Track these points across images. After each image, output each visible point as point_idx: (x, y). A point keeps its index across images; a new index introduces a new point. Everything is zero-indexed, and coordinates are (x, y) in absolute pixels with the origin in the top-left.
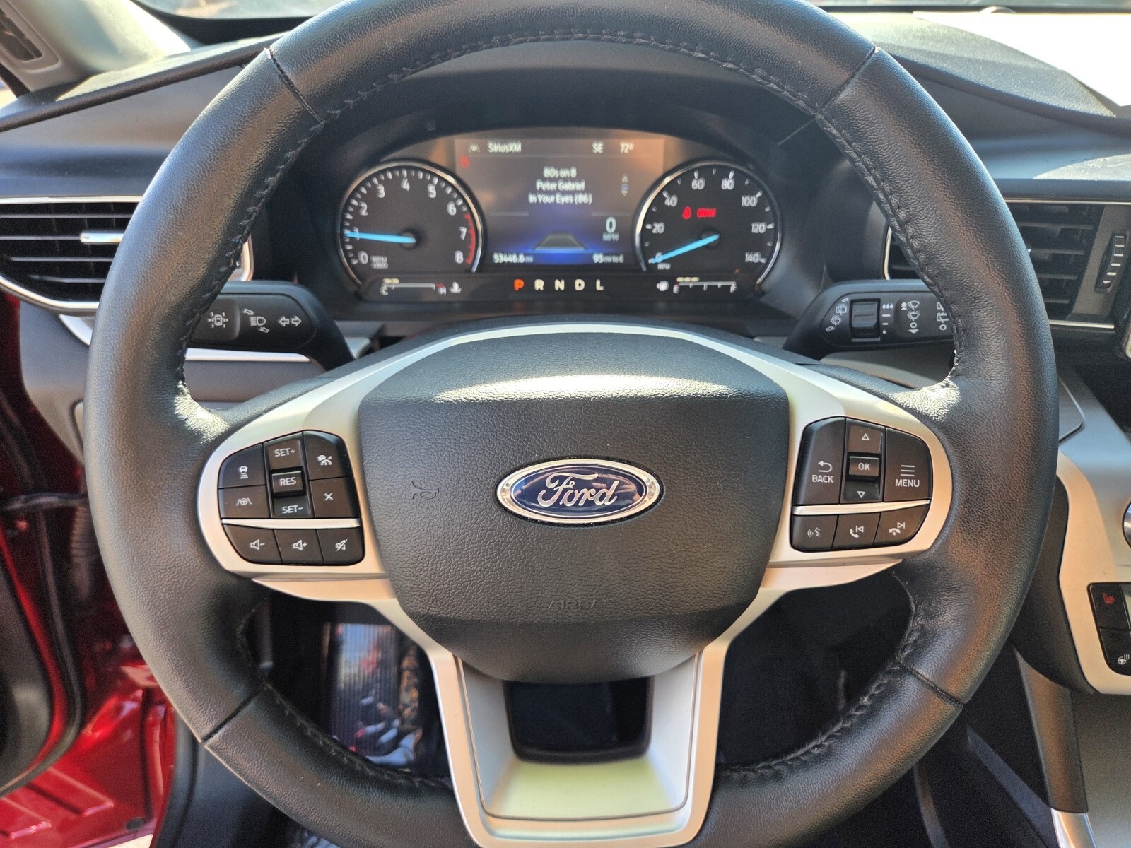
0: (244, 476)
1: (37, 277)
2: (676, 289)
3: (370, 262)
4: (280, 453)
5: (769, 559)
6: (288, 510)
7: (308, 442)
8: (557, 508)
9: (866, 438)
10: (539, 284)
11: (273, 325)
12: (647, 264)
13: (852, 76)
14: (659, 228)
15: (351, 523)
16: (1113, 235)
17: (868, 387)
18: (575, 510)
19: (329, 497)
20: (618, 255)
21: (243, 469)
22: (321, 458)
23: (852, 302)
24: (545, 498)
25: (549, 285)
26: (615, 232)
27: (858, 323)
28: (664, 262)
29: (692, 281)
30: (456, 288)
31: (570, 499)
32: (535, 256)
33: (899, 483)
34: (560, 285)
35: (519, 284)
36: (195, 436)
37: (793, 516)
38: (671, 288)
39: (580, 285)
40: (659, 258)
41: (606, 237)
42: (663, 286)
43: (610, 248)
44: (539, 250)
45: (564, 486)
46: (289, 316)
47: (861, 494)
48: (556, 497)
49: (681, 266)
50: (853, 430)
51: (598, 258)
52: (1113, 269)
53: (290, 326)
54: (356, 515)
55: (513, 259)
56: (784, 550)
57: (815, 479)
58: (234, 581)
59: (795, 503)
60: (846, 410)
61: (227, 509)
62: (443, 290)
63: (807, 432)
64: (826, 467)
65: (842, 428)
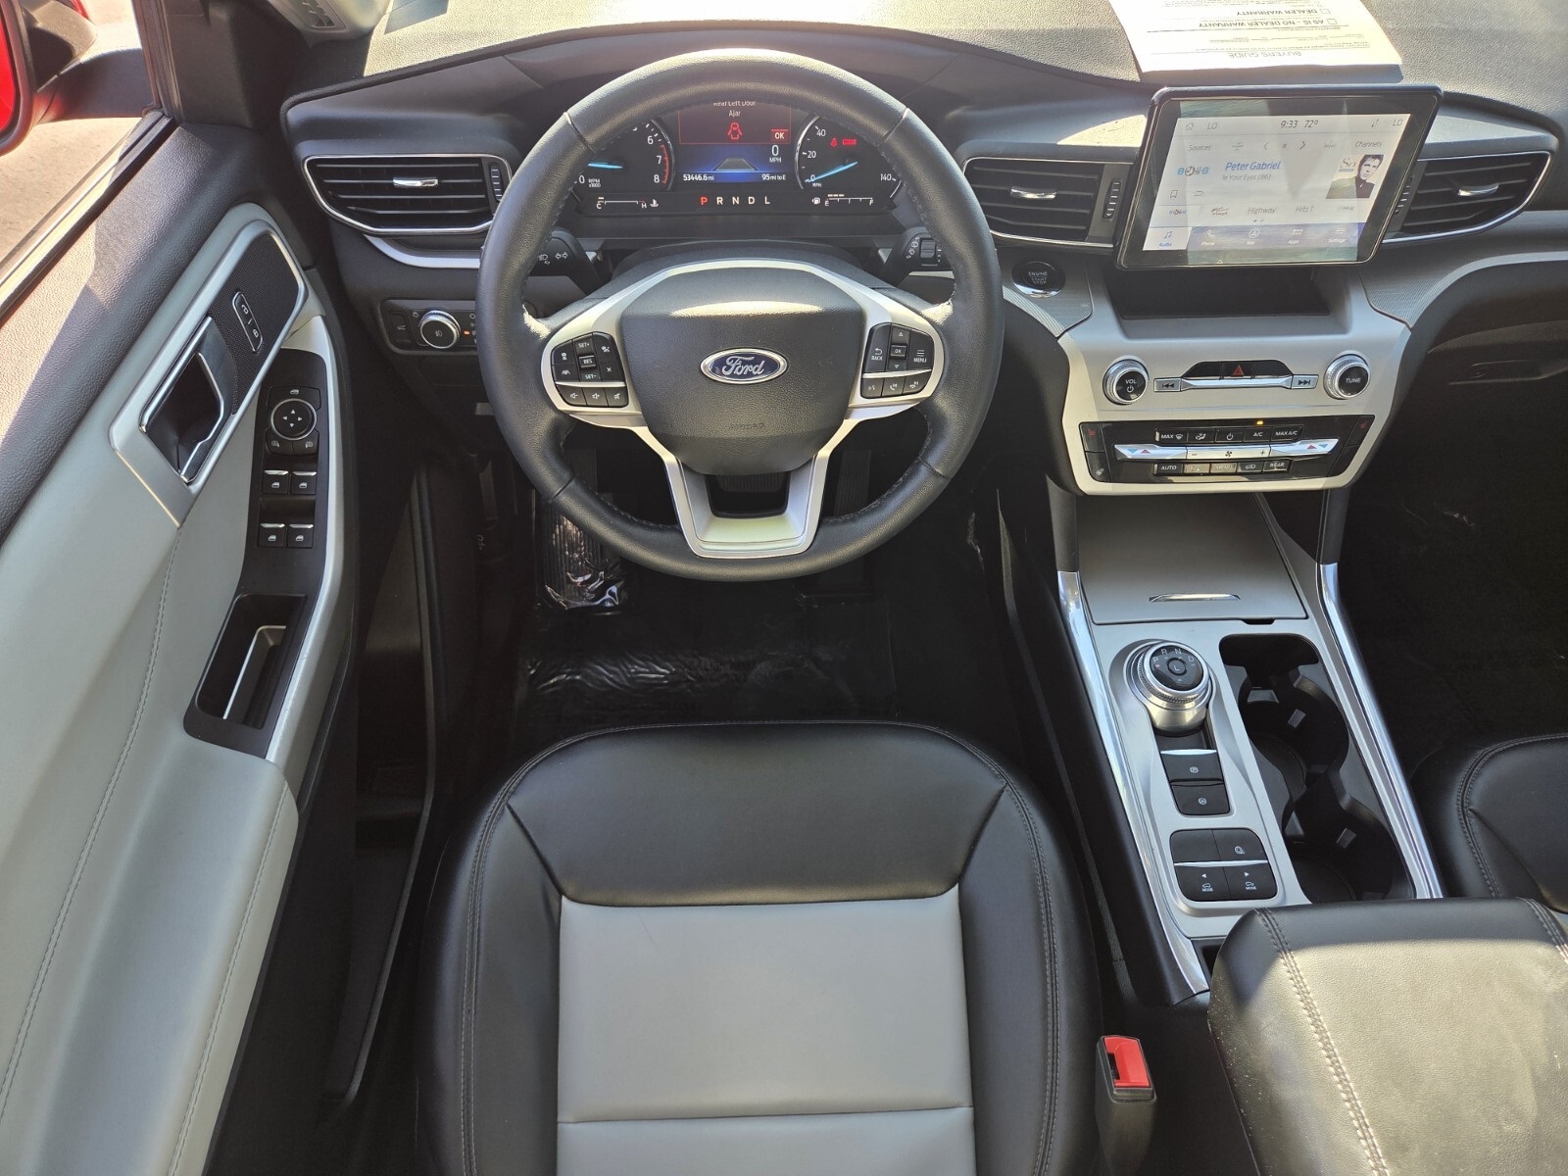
0: (565, 358)
1: (353, 208)
2: (826, 203)
3: (587, 183)
4: (581, 345)
5: (848, 404)
6: (588, 377)
7: (595, 339)
8: (733, 375)
9: (901, 335)
10: (720, 200)
11: (552, 258)
12: (803, 183)
13: (890, 132)
14: (813, 154)
15: (620, 384)
16: (1112, 183)
17: (908, 304)
18: (742, 376)
19: (609, 370)
20: (781, 174)
21: (564, 354)
22: (604, 348)
23: (921, 240)
24: (726, 370)
25: (727, 201)
26: (778, 156)
27: (923, 255)
28: (816, 182)
29: (838, 197)
30: (655, 204)
31: (739, 370)
32: (715, 175)
33: (915, 360)
34: (736, 200)
35: (704, 200)
36: (536, 336)
37: (862, 379)
38: (822, 202)
39: (751, 200)
40: (813, 178)
41: (772, 160)
42: (817, 201)
43: (775, 169)
44: (719, 171)
45: (735, 363)
46: (561, 253)
47: (897, 366)
48: (732, 369)
49: (830, 185)
50: (895, 330)
51: (766, 177)
52: (1112, 206)
53: (562, 259)
54: (624, 381)
55: (698, 178)
56: (857, 399)
57: (873, 358)
58: (561, 416)
59: (863, 372)
60: (892, 319)
61: (557, 376)
62: (644, 206)
63: (872, 330)
64: (879, 352)
65: (889, 329)
